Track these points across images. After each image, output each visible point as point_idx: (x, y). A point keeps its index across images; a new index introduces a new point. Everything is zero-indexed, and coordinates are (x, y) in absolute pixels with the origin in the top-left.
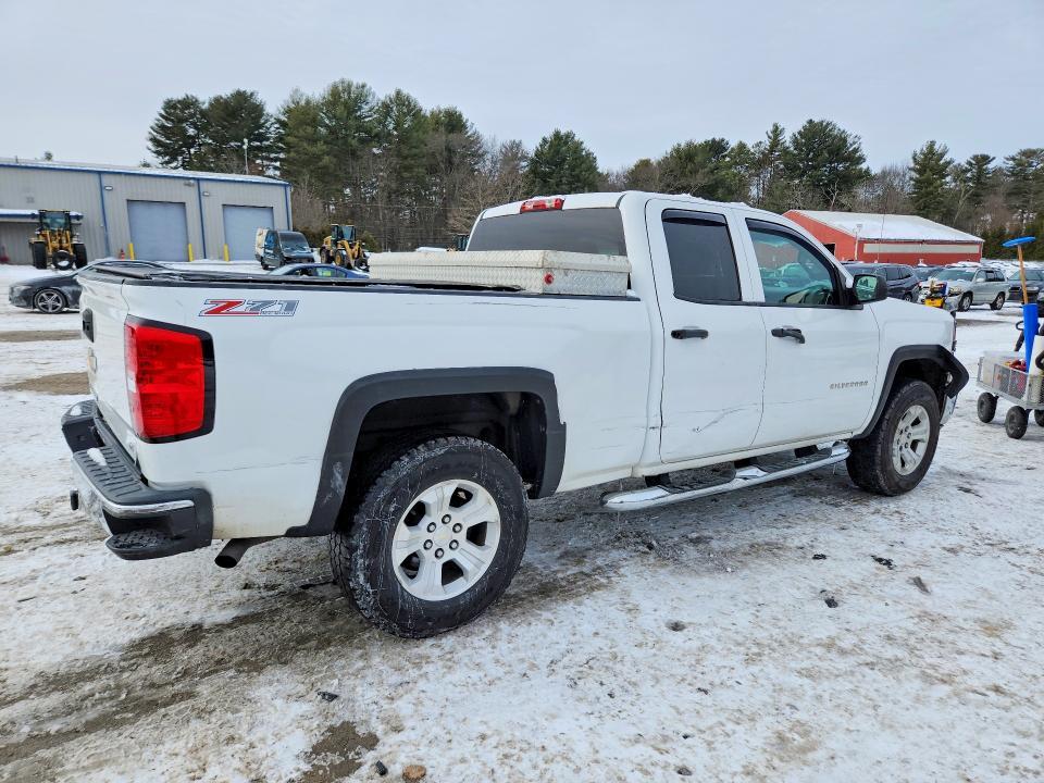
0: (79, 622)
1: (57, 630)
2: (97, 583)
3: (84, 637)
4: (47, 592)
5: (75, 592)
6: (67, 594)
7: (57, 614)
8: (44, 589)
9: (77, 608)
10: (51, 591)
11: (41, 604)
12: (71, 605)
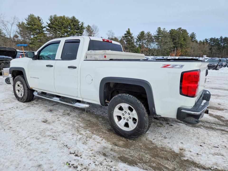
0: (206, 135)
1: (211, 136)
2: (198, 142)
3: (206, 132)
4: (211, 147)
5: (204, 143)
6: (206, 144)
7: (210, 140)
8: (211, 148)
9: (205, 139)
10: (210, 146)
11: (213, 144)
12: (206, 140)
